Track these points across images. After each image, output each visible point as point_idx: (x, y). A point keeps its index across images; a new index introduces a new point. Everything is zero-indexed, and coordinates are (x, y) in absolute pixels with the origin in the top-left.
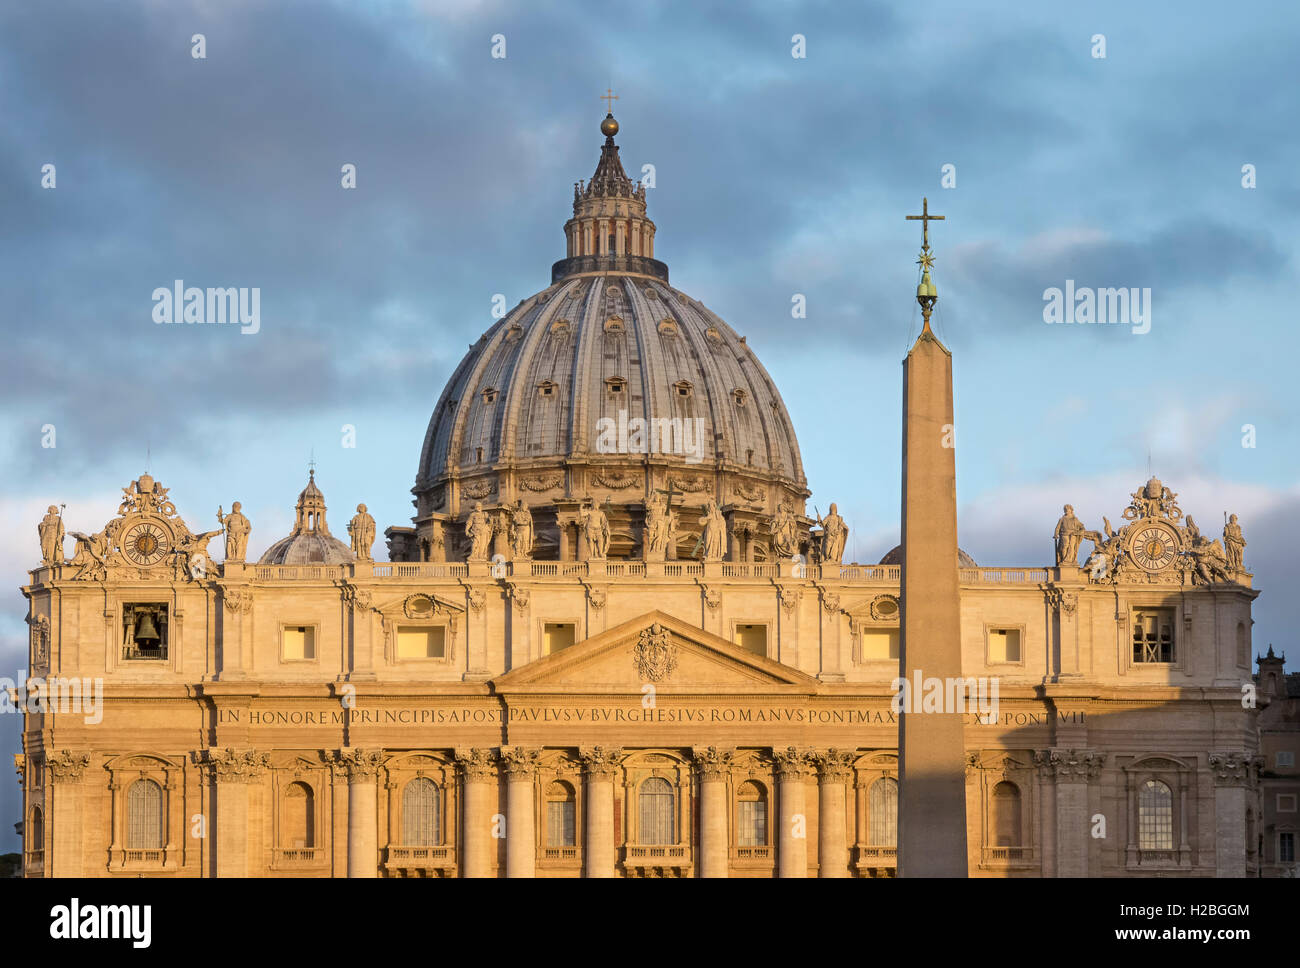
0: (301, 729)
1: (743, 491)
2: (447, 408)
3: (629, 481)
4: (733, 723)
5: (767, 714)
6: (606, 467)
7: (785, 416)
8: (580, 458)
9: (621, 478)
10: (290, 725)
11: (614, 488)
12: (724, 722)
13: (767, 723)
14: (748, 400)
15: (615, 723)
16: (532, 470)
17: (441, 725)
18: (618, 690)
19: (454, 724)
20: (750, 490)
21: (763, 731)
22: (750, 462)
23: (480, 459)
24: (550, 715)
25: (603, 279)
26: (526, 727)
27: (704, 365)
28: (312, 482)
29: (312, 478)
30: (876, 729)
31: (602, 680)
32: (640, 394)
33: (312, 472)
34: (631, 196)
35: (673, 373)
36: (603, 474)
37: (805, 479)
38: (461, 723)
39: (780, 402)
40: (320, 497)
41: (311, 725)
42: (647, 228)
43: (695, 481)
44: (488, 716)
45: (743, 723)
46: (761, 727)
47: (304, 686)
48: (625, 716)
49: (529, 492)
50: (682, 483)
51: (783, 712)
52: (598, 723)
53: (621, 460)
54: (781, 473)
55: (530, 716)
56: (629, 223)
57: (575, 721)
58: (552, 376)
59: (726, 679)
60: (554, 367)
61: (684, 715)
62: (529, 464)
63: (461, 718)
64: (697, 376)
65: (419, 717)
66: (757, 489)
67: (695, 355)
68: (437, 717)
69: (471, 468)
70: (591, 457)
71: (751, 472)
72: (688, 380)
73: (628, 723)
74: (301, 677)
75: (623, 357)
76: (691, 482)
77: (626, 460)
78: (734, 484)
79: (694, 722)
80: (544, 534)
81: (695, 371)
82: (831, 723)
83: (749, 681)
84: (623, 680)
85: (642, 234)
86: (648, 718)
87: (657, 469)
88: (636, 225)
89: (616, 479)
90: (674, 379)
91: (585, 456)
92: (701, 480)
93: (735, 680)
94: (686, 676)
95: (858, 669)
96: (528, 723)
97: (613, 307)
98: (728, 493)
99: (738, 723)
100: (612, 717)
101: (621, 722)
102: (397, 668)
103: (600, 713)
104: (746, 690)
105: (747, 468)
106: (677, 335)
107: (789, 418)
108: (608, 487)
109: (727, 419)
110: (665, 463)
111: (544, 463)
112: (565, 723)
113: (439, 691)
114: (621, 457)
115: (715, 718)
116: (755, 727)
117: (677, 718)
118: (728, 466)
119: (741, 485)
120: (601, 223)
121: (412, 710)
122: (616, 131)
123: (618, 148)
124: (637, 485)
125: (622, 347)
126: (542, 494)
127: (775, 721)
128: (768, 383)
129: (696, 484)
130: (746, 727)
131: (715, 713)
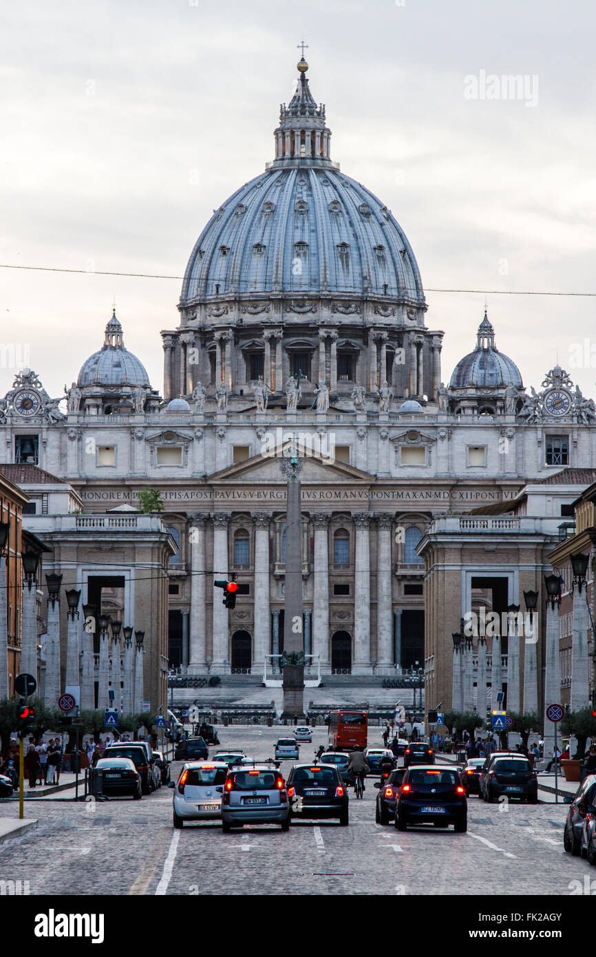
0: (107, 502)
1: (381, 311)
2: (198, 254)
3: (308, 308)
4: (331, 499)
5: (349, 495)
6: (294, 300)
7: (412, 256)
8: (278, 295)
9: (303, 306)
10: (102, 500)
11: (299, 313)
12: (326, 499)
13: (349, 499)
14: (387, 251)
15: (270, 499)
16: (250, 301)
17: (179, 500)
18: (270, 482)
19: (186, 499)
20: (386, 310)
21: (347, 503)
22: (385, 292)
23: (217, 292)
24: (236, 495)
25: (296, 171)
26: (223, 501)
27: (357, 231)
28: (114, 316)
29: (114, 314)
30: (406, 501)
31: (263, 477)
32: (315, 252)
33: (114, 310)
34: (315, 114)
35: (336, 236)
36: (293, 304)
37: (424, 297)
38: (190, 499)
39: (408, 248)
40: (119, 325)
41: (112, 500)
42: (326, 135)
43: (350, 306)
44: (204, 495)
45: (336, 499)
46: (345, 501)
47: (110, 480)
48: (275, 496)
49: (247, 315)
50: (342, 308)
51: (357, 494)
52: (261, 499)
53: (304, 295)
54: (406, 298)
55: (226, 496)
56: (313, 133)
57: (249, 498)
58: (262, 240)
59: (328, 476)
60: (263, 233)
61: (305, 495)
62: (247, 297)
63: (190, 496)
64: (352, 238)
65: (168, 496)
66: (390, 309)
67: (351, 224)
68: (178, 496)
69: (213, 297)
70: (285, 293)
71: (386, 299)
72: (347, 242)
73: (276, 499)
74: (107, 474)
75: (306, 228)
76: (347, 308)
77: (306, 295)
78: (375, 307)
79: (311, 499)
80: (256, 341)
81: (351, 235)
82: (383, 498)
83: (340, 477)
84: (274, 477)
85: (322, 139)
87: (325, 301)
88: (318, 133)
89: (301, 307)
90: (338, 242)
91: (281, 293)
92: (353, 306)
93: (332, 478)
94: (307, 474)
95: (398, 470)
96: (224, 499)
97: (301, 193)
98: (370, 313)
99: (334, 499)
100: (268, 496)
101: (273, 499)
102: (158, 470)
103: (262, 494)
104: (338, 482)
105: (384, 296)
106: (341, 211)
107: (414, 257)
108: (295, 312)
109: (371, 265)
110: (330, 297)
111: (256, 296)
112: (243, 499)
113: (179, 483)
114: (303, 293)
115: (322, 497)
116: (342, 501)
117: (302, 497)
118: (371, 297)
119: (380, 307)
120: (296, 133)
121: (164, 492)
122: (306, 69)
123: (308, 80)
124: (313, 310)
125: (306, 221)
126: (255, 316)
127: (353, 498)
128: (401, 236)
129: (350, 309)
130: (338, 502)
131: (322, 495)
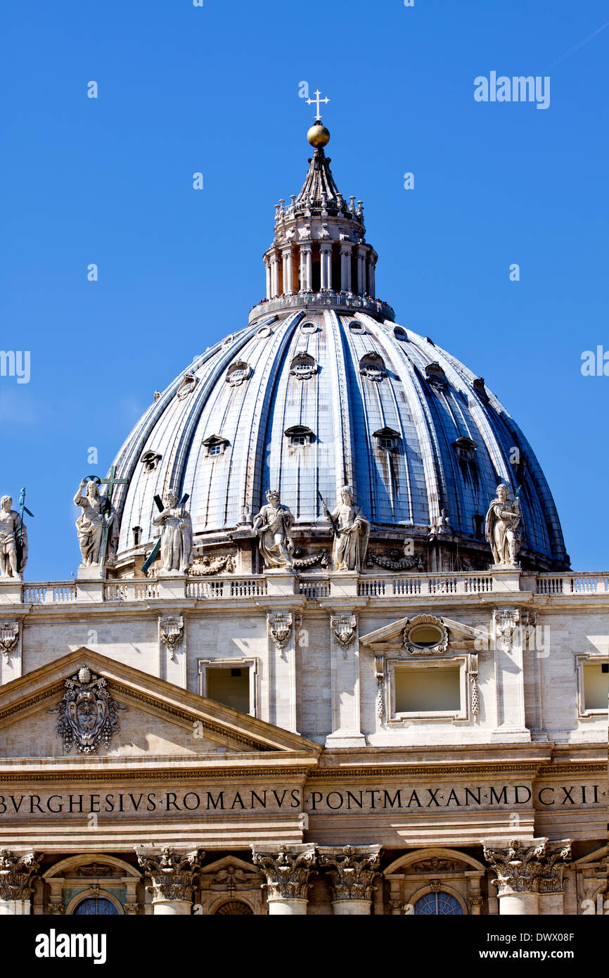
4: (199, 813)
5: (246, 798)
15: (28, 816)
30: (411, 817)
31: (10, 755)
45: (212, 811)
46: (235, 818)
51: (270, 794)
52: (5, 816)
58: (222, 431)
59: (187, 748)
60: (226, 418)
61: (128, 803)
73: (47, 816)
79: (142, 814)
83: (221, 750)
84: (41, 752)
86: (76, 807)
94: (131, 744)
95: (386, 729)
97: (306, 344)
99: (205, 813)
100: (25, 807)
103: (8, 802)
104: (214, 764)
115: (171, 806)
116: (228, 818)
117: (117, 808)
125: (310, 391)
127: (259, 810)
130: (216, 818)
131: (172, 798)
